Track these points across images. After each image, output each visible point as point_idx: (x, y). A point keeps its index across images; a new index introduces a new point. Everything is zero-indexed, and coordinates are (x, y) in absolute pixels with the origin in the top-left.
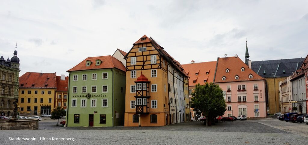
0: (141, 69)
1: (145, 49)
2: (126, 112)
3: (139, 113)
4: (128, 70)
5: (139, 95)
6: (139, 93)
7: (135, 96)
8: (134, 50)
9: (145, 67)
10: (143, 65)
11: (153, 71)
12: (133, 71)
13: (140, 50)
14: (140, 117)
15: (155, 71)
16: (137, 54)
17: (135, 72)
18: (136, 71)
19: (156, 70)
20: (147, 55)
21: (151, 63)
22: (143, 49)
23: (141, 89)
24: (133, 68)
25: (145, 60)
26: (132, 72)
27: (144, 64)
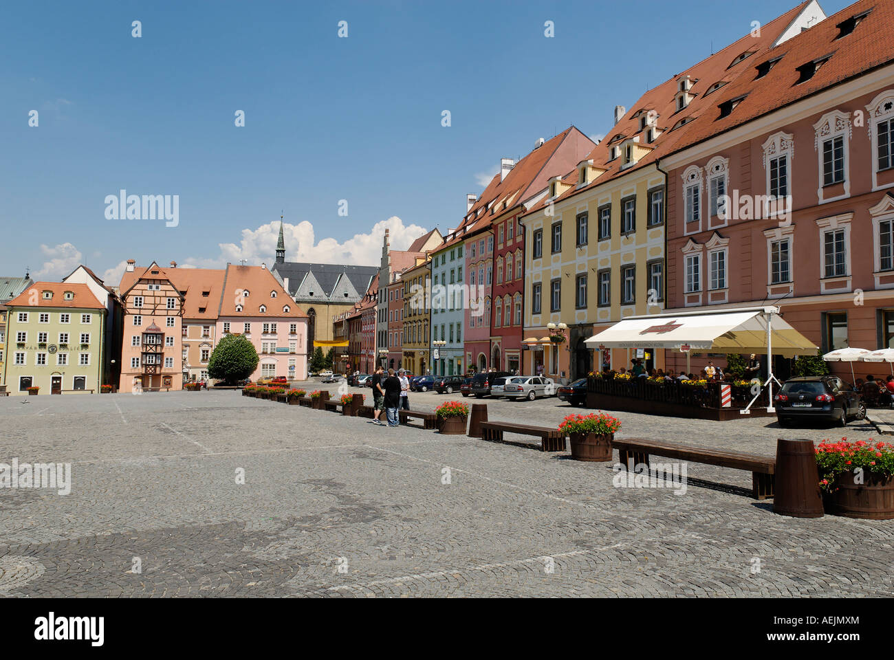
0: (151, 315)
1: (157, 288)
2: (122, 372)
3: (150, 374)
4: (129, 314)
5: (151, 351)
6: (151, 348)
7: (144, 351)
8: (139, 286)
9: (157, 312)
10: (154, 310)
11: (169, 319)
12: (138, 316)
13: (151, 287)
14: (150, 380)
15: (173, 319)
16: (145, 293)
17: (140, 318)
18: (142, 316)
19: (175, 318)
20: (160, 297)
21: (167, 308)
22: (154, 286)
23: (154, 343)
24: (137, 312)
25: (157, 302)
26: (136, 317)
27: (155, 308)
